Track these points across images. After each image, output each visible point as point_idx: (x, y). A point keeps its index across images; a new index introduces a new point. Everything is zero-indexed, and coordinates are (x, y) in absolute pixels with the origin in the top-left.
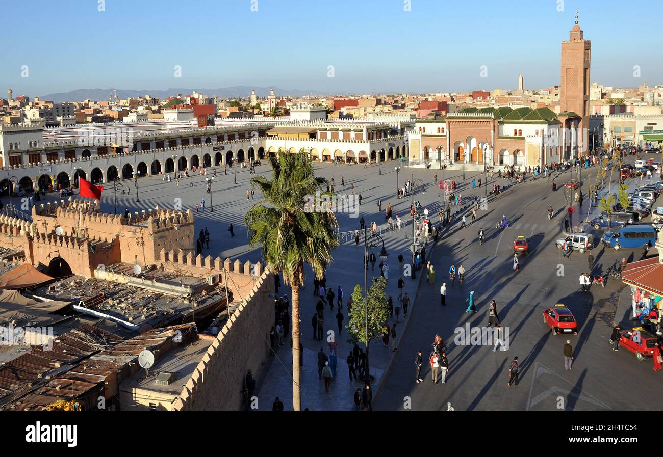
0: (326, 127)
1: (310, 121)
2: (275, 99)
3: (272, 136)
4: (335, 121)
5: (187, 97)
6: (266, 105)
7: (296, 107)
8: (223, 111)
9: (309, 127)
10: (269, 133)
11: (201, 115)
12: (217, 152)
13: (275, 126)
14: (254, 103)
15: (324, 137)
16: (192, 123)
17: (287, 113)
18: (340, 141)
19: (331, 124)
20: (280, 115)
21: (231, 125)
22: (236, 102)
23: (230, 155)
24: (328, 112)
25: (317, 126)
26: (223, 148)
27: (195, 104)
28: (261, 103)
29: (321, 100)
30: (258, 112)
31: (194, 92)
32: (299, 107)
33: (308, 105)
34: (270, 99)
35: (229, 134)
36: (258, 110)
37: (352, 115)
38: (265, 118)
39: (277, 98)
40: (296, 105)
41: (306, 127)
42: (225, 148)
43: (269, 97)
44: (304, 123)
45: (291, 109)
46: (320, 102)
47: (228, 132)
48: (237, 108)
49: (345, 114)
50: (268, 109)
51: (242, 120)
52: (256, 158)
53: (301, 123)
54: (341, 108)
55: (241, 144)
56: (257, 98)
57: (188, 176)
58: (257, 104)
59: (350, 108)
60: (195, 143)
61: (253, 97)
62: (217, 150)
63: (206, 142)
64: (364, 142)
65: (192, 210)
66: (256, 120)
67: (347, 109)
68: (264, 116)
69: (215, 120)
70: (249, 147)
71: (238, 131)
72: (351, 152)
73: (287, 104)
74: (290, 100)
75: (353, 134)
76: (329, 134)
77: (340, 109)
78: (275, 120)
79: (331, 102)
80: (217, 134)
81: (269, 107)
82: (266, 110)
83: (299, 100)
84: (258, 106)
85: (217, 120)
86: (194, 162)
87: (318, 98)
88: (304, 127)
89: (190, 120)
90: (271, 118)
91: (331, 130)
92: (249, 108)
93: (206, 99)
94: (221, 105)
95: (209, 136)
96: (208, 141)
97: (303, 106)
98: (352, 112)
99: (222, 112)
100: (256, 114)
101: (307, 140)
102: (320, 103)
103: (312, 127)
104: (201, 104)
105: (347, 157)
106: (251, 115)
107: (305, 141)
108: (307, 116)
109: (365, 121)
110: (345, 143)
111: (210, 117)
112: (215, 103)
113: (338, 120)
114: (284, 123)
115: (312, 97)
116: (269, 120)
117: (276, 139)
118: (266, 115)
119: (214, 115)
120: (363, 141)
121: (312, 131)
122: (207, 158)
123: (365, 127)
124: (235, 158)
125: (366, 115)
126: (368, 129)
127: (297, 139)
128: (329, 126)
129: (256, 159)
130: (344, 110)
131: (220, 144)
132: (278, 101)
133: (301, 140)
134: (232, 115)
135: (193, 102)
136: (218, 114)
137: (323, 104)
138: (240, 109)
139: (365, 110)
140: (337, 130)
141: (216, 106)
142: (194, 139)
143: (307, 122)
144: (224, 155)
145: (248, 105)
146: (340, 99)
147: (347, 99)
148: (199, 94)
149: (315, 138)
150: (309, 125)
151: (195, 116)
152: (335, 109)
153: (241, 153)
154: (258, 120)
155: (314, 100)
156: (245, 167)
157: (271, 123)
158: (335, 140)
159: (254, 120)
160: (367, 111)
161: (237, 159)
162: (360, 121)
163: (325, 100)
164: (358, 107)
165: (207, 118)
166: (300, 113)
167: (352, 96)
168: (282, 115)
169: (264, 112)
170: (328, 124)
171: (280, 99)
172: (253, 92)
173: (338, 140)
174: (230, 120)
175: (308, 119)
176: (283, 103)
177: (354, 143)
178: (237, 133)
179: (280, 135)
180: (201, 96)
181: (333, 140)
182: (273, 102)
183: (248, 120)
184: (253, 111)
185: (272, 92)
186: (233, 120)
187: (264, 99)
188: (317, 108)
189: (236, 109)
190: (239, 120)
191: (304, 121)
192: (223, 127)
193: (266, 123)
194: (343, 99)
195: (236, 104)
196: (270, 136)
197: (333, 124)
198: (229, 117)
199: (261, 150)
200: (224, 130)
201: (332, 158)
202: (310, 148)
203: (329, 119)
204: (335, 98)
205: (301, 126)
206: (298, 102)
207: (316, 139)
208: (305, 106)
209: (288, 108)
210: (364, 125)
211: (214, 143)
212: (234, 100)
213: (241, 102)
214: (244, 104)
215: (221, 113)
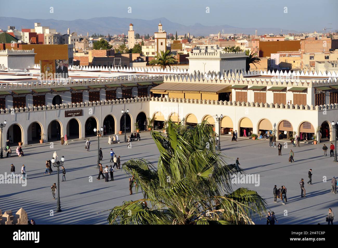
0: (246, 84)
1: (220, 74)
2: (166, 39)
3: (159, 96)
4: (262, 74)
5: (24, 31)
6: (150, 47)
7: (198, 51)
8: (83, 55)
9: (219, 83)
10: (154, 91)
11: (47, 61)
12: (70, 118)
13: (165, 81)
14: (131, 44)
15: (242, 100)
16: (31, 72)
17: (184, 60)
18: (268, 106)
19: (253, 79)
20: (172, 64)
21: (94, 78)
22: (103, 42)
23: (91, 123)
24: (250, 60)
25: (232, 82)
26: (81, 113)
27: (37, 43)
28: (143, 44)
29: (238, 41)
30: (138, 58)
31: (36, 24)
32: (203, 51)
33: (218, 48)
34: (158, 39)
35: (91, 91)
36: (138, 55)
37: (291, 64)
38: (149, 68)
39: (168, 37)
40: (198, 48)
41: (214, 82)
42: (84, 113)
43: (156, 36)
44: (210, 76)
45: (190, 54)
46: (238, 43)
47: (89, 88)
48: (105, 51)
49: (277, 63)
50: (153, 53)
51: (112, 69)
52: (134, 128)
53: (206, 76)
54: (272, 55)
55: (109, 107)
56: (137, 36)
57: (23, 155)
58: (136, 46)
59: (287, 53)
60: (35, 104)
61: (131, 35)
62: (71, 116)
63: (54, 104)
64: (309, 108)
65: (25, 209)
66: (134, 71)
67: (281, 56)
68: (148, 65)
69: (69, 69)
70: (122, 112)
71: (106, 87)
72: (286, 123)
73: (184, 46)
74: (189, 41)
75: (290, 96)
76: (251, 95)
77: (270, 56)
78: (165, 71)
79: (256, 45)
80: (71, 90)
81: (154, 50)
82: (150, 55)
83: (203, 40)
84: (138, 49)
85: (72, 69)
86: (33, 132)
87: (234, 38)
88: (210, 83)
89: (29, 67)
90: (159, 68)
91: (253, 89)
92: (124, 51)
93: (55, 36)
94: (79, 46)
95: (58, 94)
96: (57, 101)
97: (209, 50)
98: (289, 60)
99: (81, 57)
100: (135, 61)
101: (214, 103)
102: (237, 46)
103: (223, 83)
104: (47, 43)
105: (279, 131)
106: (127, 63)
107: (212, 106)
108: (216, 66)
109: (311, 75)
110: (276, 109)
111: (61, 65)
112: (70, 43)
113: (265, 74)
114: (179, 76)
115: (225, 35)
116: (156, 71)
117: (166, 100)
118: (149, 62)
119: (67, 62)
120: (306, 107)
121: (224, 89)
122: (55, 127)
123: (311, 85)
124: (99, 128)
125: (312, 65)
126: (315, 88)
127: (199, 101)
128: (250, 82)
129: (132, 131)
130: (277, 58)
131: (77, 107)
132: (170, 42)
133: (206, 103)
134: (97, 62)
135: (34, 39)
136: (74, 60)
137: (242, 48)
138: (109, 53)
139: (311, 58)
140: (264, 89)
141: (71, 47)
142: (34, 98)
143: (216, 75)
144: (82, 122)
145: (123, 47)
146: (271, 40)
147: (282, 39)
148: (44, 28)
149: (228, 101)
150: (218, 81)
151: (36, 62)
152: (261, 54)
153: (109, 121)
154: (137, 71)
155: (227, 40)
156: (114, 142)
157: (158, 75)
158: (261, 104)
159: (131, 70)
160: (316, 59)
161: (102, 129)
162: (302, 75)
163: (245, 41)
164: (300, 52)
165: (57, 65)
166: (205, 61)
167: (291, 35)
168: (176, 63)
169: (147, 58)
170: (249, 79)
171: (173, 38)
172: (131, 27)
173: (266, 105)
174: (93, 69)
175: (217, 70)
176: (177, 45)
177: (291, 110)
178: (103, 90)
179: (172, 95)
180: (47, 31)
181: (256, 104)
182: (162, 44)
183: (121, 70)
184: (131, 56)
185: (160, 28)
186: (98, 69)
187: (147, 38)
188: (232, 54)
189: (102, 53)
190: (107, 69)
191: (211, 74)
192: (81, 80)
193: (150, 75)
194: (275, 40)
195: (102, 45)
196: (155, 95)
197: (258, 79)
198: (91, 65)
199: (142, 117)
200: (84, 84)
201: (255, 132)
202: (219, 116)
203: (251, 70)
204: (262, 37)
205: (205, 82)
206: (202, 44)
207: (229, 103)
208: (213, 51)
209: (185, 53)
210: (309, 81)
211: (67, 104)
212: (99, 39)
213: (112, 41)
214: (115, 45)
215: (78, 57)
